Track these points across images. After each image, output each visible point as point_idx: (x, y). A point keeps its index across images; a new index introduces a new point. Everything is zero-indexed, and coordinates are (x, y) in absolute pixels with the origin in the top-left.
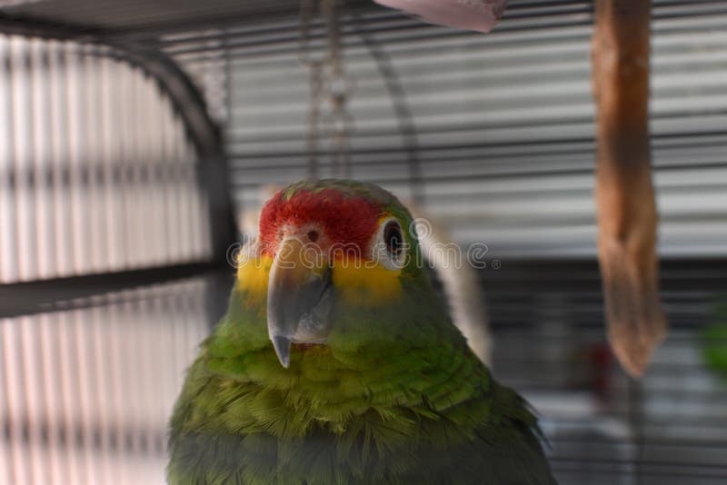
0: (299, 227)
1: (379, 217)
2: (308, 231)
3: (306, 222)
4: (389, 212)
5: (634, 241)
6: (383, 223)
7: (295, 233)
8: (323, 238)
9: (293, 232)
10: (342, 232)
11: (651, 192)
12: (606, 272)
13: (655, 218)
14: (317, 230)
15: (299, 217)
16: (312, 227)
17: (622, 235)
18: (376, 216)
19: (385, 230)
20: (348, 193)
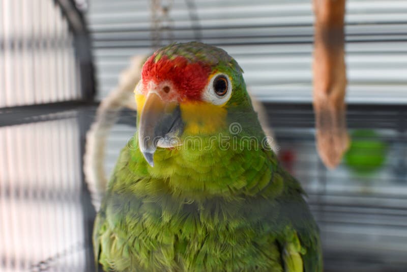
0: (158, 84)
1: (210, 74)
2: (163, 87)
3: (162, 80)
4: (217, 70)
5: (335, 93)
6: (212, 79)
7: (156, 88)
8: (172, 91)
9: (154, 87)
10: (185, 86)
11: (344, 67)
12: (317, 110)
13: (345, 82)
14: (169, 86)
15: (159, 77)
16: (166, 84)
17: (329, 90)
18: (208, 74)
19: (214, 82)
20: (190, 59)
